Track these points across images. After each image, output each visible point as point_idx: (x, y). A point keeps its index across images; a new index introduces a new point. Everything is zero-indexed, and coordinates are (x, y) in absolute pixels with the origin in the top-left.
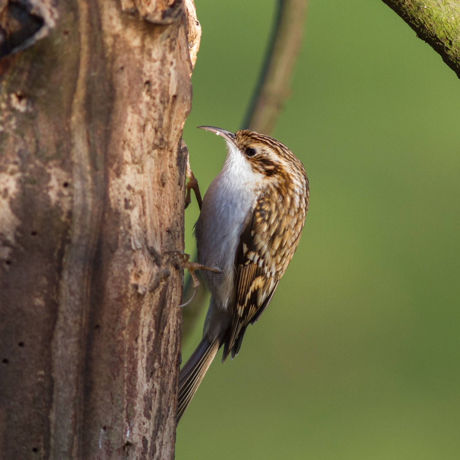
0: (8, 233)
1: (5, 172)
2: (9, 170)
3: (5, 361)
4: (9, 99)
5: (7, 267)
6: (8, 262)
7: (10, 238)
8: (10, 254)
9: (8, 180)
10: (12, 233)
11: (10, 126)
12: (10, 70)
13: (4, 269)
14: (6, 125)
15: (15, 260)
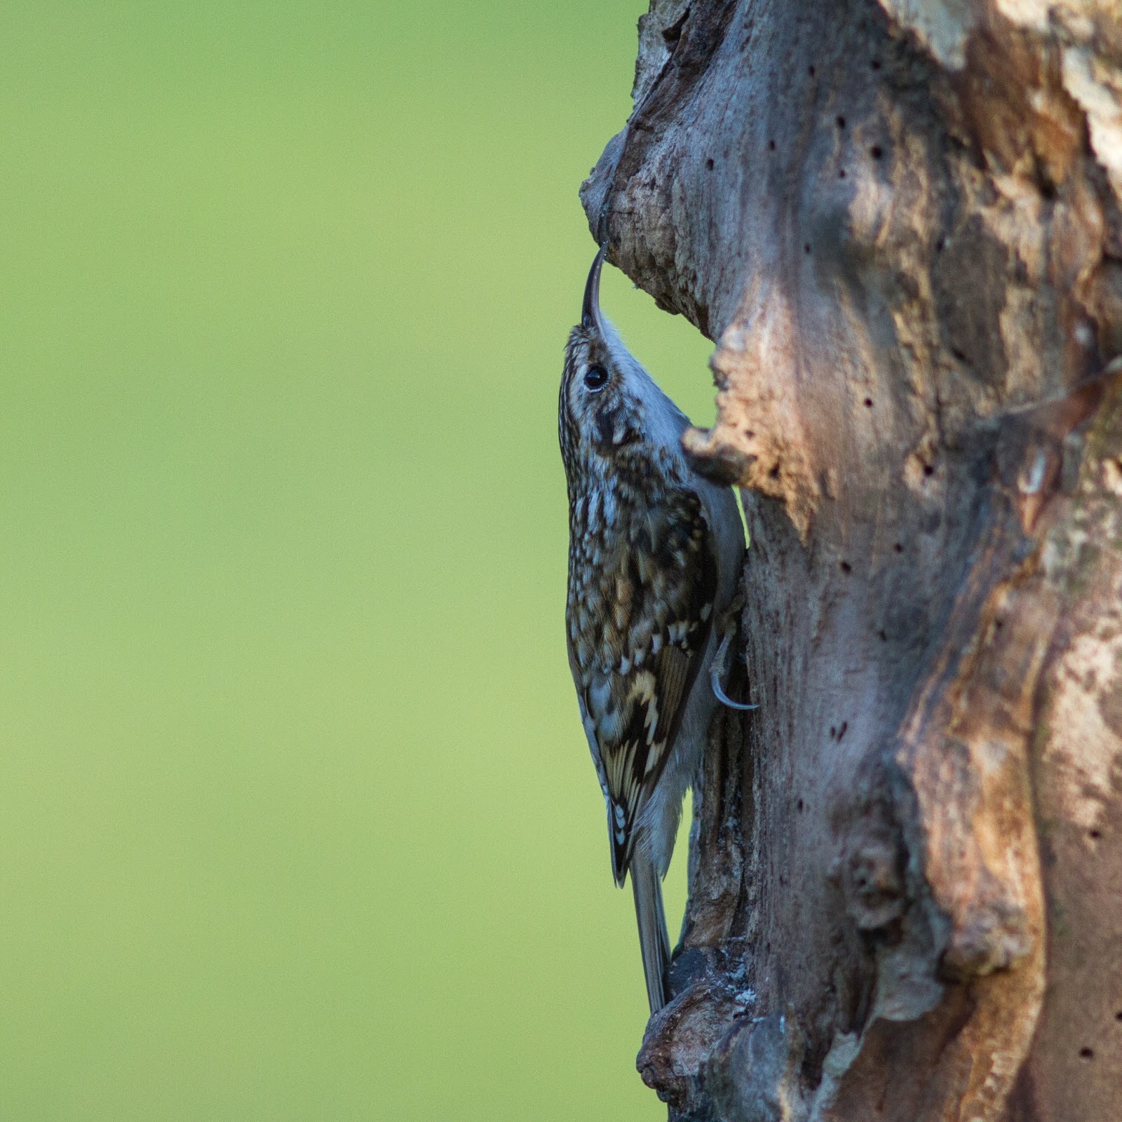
0: (1096, 768)
1: (1091, 634)
2: (1099, 629)
3: (1086, 1053)
4: (1102, 471)
5: (1092, 844)
6: (1095, 834)
7: (1100, 780)
8: (1099, 816)
9: (1095, 652)
10: (1104, 769)
11: (1102, 533)
12: (1103, 408)
13: (1084, 849)
14: (1094, 529)
15: (1109, 829)
